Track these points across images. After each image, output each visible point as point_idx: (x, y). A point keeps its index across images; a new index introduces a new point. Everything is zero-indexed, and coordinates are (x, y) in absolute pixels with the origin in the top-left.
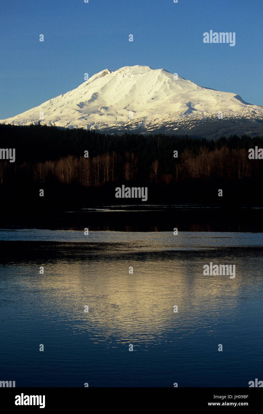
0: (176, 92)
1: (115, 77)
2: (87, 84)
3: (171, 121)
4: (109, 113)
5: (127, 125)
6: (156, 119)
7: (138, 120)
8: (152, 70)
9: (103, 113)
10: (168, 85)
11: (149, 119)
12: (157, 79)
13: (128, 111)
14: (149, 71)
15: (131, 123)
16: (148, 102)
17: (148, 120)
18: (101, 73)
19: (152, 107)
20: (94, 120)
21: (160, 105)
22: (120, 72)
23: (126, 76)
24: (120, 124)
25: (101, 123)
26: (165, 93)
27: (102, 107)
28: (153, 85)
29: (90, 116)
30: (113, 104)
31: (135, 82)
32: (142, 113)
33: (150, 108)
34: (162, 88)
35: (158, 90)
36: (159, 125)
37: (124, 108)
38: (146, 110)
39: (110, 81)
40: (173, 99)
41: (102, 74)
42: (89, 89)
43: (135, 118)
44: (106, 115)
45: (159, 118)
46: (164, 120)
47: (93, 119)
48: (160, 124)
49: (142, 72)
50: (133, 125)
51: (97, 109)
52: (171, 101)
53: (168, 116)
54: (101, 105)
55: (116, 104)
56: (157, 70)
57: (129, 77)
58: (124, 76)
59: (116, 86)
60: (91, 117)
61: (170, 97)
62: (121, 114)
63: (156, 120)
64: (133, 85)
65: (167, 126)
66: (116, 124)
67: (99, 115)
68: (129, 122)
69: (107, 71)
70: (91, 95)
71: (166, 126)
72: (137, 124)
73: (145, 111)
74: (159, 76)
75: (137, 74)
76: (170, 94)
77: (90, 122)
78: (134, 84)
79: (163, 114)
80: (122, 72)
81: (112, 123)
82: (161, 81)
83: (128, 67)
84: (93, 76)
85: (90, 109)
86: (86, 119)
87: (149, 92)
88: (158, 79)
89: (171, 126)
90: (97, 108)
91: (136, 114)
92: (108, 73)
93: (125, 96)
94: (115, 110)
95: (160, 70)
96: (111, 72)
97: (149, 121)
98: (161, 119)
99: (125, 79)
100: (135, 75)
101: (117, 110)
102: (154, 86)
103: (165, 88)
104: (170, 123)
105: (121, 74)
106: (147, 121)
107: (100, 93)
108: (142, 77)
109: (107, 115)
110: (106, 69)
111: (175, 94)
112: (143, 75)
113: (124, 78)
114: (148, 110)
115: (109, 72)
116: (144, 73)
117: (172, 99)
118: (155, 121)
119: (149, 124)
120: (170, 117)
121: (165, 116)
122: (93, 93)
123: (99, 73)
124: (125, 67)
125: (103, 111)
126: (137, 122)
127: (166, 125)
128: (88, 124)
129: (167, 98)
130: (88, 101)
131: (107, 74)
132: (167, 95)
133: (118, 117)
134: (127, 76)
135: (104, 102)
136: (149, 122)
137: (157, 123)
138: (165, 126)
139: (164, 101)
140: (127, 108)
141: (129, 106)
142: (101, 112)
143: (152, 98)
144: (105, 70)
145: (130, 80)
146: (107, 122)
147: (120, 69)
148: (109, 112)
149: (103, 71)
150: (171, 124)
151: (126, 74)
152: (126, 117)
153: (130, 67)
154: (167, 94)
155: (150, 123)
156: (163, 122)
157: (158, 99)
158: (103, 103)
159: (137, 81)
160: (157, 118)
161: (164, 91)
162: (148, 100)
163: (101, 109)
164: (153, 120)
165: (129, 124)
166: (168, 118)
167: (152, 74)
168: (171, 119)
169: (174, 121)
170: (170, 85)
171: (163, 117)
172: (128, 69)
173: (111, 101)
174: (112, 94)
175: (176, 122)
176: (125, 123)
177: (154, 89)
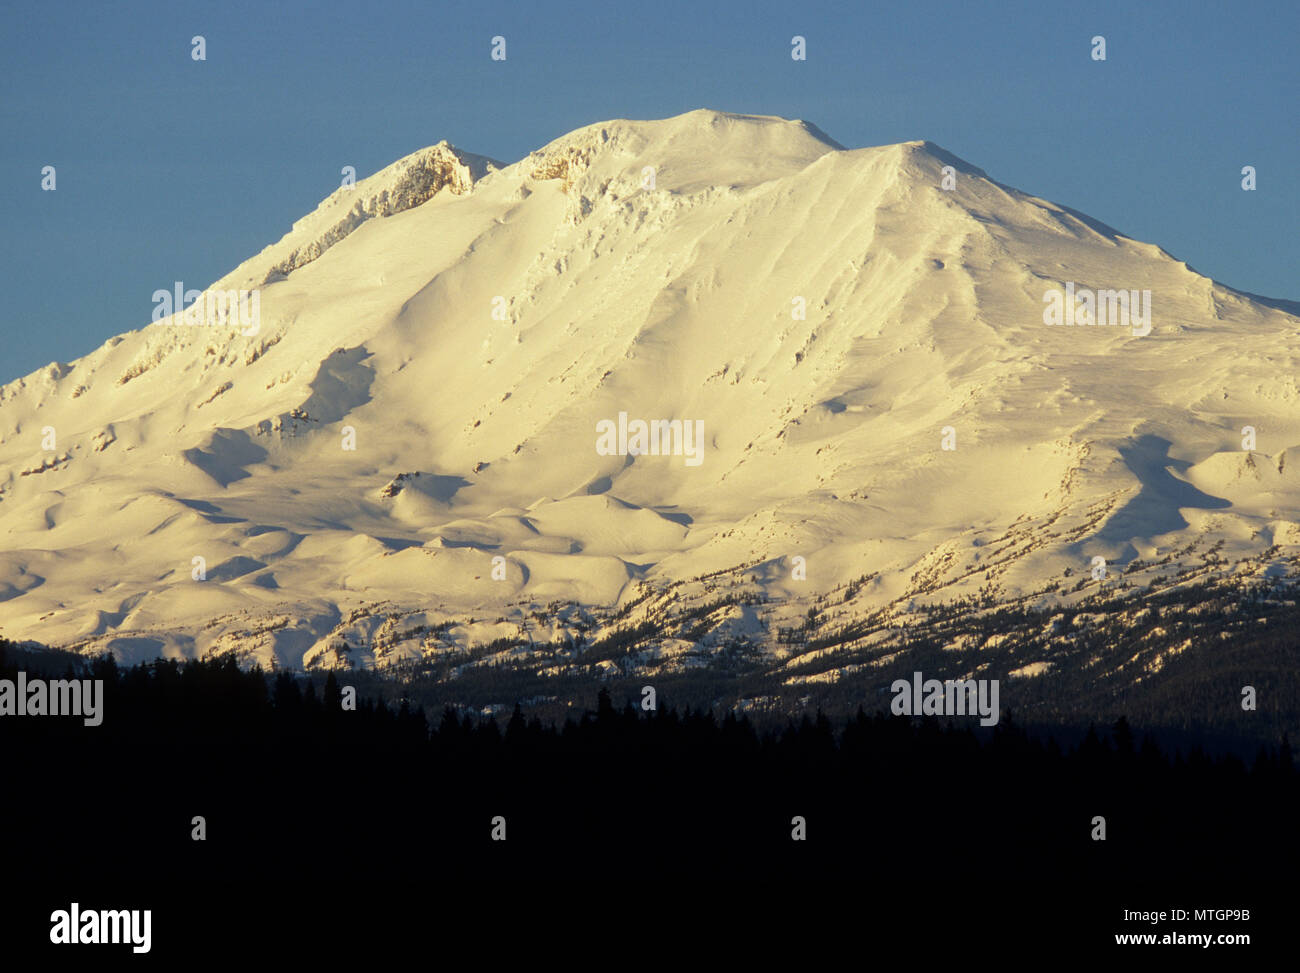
0: (1037, 349)
1: (511, 212)
2: (278, 275)
3: (989, 602)
4: (458, 531)
5: (614, 629)
6: (863, 580)
7: (710, 589)
8: (831, 157)
9: (413, 531)
10: (965, 289)
12: (868, 237)
13: (625, 512)
14: (802, 162)
15: (650, 612)
16: (795, 430)
17: (789, 594)
18: (392, 176)
19: (826, 475)
20: (330, 585)
21: (891, 464)
22: (559, 171)
23: (607, 208)
24: (556, 622)
25: (396, 616)
26: (938, 357)
27: (401, 477)
28: (838, 283)
29: (305, 550)
30: (496, 447)
31: (685, 257)
32: (739, 529)
33: (816, 485)
34: (911, 307)
35: (879, 325)
36: (885, 634)
37: (588, 480)
38: (772, 499)
39: (472, 248)
40: (1010, 409)
41: (405, 187)
42: (294, 316)
43: (687, 575)
44: (437, 543)
45: (891, 570)
46: (928, 587)
47: (324, 578)
48: (900, 622)
49: (741, 171)
50: (669, 630)
51: (362, 491)
52: (991, 426)
53: (963, 555)
54: (392, 461)
55: (519, 448)
56: (876, 154)
57: (635, 219)
58: (587, 206)
59: (524, 296)
60: (313, 563)
61: (984, 392)
62: (564, 538)
63: (864, 588)
64: (663, 281)
65: (959, 643)
66: (524, 628)
67: (379, 544)
68: (628, 608)
69: (448, 156)
70: (310, 370)
71: (948, 647)
72: (696, 623)
73: (767, 515)
74: (885, 209)
75: (699, 186)
76: (982, 361)
77: (298, 607)
78: (677, 274)
79: (923, 536)
80: (576, 171)
81: (485, 614)
82: (901, 253)
83: (626, 124)
84: (328, 201)
85: (295, 492)
86: (268, 583)
87: (799, 350)
88: (883, 230)
89: (993, 641)
90: (360, 483)
91: (695, 533)
92: (450, 181)
93: (597, 381)
94: (512, 505)
95: (896, 153)
96: (478, 174)
97: (801, 601)
98: (902, 585)
99: (598, 231)
100: (685, 200)
101: (531, 499)
102: (846, 291)
103: (935, 313)
104: (980, 614)
105: (565, 191)
106: (783, 602)
107: (385, 350)
108: (742, 218)
109: (446, 543)
110: (436, 143)
111: (1026, 368)
112: (753, 194)
113: (589, 222)
114: (794, 502)
115: (462, 173)
116: (755, 183)
117: (997, 405)
118: (849, 596)
119: (800, 623)
120: (983, 561)
121: (940, 552)
122: (325, 354)
123: (377, 176)
124: (596, 128)
125: (407, 509)
126: (699, 604)
127: (950, 637)
128: (278, 620)
129: (959, 396)
130: (284, 417)
131: (442, 184)
132: (959, 374)
133: (536, 562)
134: (614, 207)
135: (421, 429)
136: (805, 612)
137: (872, 621)
138: (941, 645)
139: (926, 422)
140: (619, 486)
141: (633, 469)
142: (396, 520)
143: (826, 394)
144: (425, 153)
145: (642, 238)
146: (440, 609)
147: (553, 146)
148: (464, 517)
149: (413, 159)
150: (989, 626)
151: (604, 190)
152: (614, 561)
153: (639, 124)
154: (957, 362)
155: (813, 613)
156: (924, 609)
157: (875, 410)
158: (407, 446)
159: (702, 246)
160: (870, 572)
161: (930, 342)
162: (797, 413)
163: (394, 491)
164: (839, 589)
165: (633, 624)
166: (968, 574)
167: (828, 185)
168: (988, 578)
169: (1016, 603)
170: (978, 283)
171: (922, 561)
172: (624, 141)
173: (479, 423)
174: (489, 362)
175: (1030, 607)
176: (600, 616)
177: (845, 322)
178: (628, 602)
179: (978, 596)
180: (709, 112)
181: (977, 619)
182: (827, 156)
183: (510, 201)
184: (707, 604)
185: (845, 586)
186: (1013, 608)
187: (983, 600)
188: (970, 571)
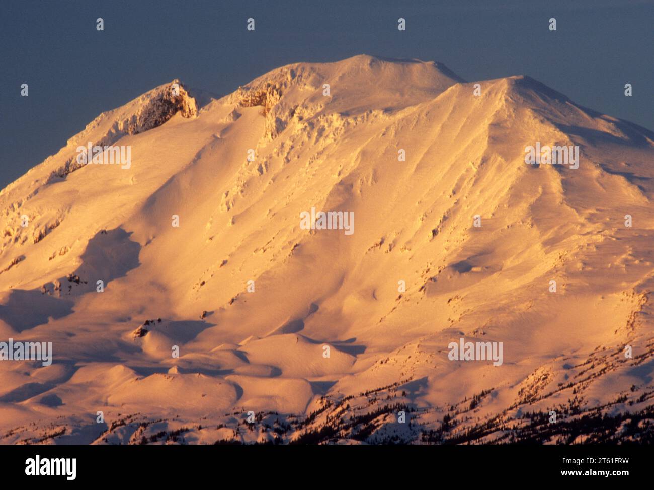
0: (608, 225)
1: (226, 129)
2: (60, 176)
3: (576, 411)
4: (190, 362)
5: (303, 432)
6: (483, 394)
7: (372, 401)
8: (454, 89)
9: (156, 362)
10: (555, 183)
11: (438, 397)
12: (484, 145)
13: (309, 346)
14: (435, 91)
15: (329, 419)
16: (433, 286)
17: (430, 405)
18: (139, 105)
19: (456, 318)
20: (97, 403)
21: (501, 309)
22: (260, 100)
23: (296, 127)
24: (261, 427)
25: (145, 425)
26: (535, 232)
27: (147, 323)
28: (462, 179)
29: (79, 377)
30: (219, 300)
31: (352, 161)
32: (393, 357)
33: (446, 325)
34: (515, 195)
35: (492, 210)
36: (499, 434)
37: (282, 324)
38: (416, 336)
39: (199, 156)
40: (589, 269)
41: (149, 113)
42: (69, 207)
43: (356, 391)
44: (174, 370)
45: (503, 387)
46: (531, 399)
47: (92, 398)
48: (510, 425)
49: (392, 98)
50: (343, 432)
51: (119, 334)
52: (574, 282)
53: (555, 378)
54: (141, 311)
55: (233, 300)
57: (315, 134)
58: (281, 126)
59: (235, 190)
60: (84, 387)
61: (569, 257)
62: (266, 366)
63: (485, 400)
64: (336, 179)
65: (554, 440)
66: (238, 432)
67: (132, 372)
68: (313, 416)
70: (80, 246)
71: (547, 443)
72: (363, 427)
73: (413, 347)
74: (495, 126)
75: (361, 110)
76: (568, 234)
77: (73, 419)
78: (346, 173)
79: (527, 362)
80: (273, 100)
81: (209, 422)
82: (509, 156)
83: (308, 66)
84: (93, 123)
85: (71, 335)
86: (53, 402)
87: (434, 227)
88: (494, 140)
89: (580, 439)
90: (120, 327)
91: (361, 361)
92: (181, 108)
93: (289, 251)
94: (228, 341)
95: (503, 85)
96: (200, 104)
97: (438, 409)
98: (512, 397)
99: (288, 143)
100: (351, 121)
101: (242, 337)
102: (467, 185)
103: (532, 200)
104: (570, 419)
105: (264, 115)
106: (425, 410)
107: (138, 231)
108: (392, 132)
109: (181, 370)
110: (170, 81)
111: (600, 239)
112: (400, 115)
113: (281, 137)
114: (433, 338)
115: (190, 103)
116: (401, 108)
117: (579, 265)
118: (473, 406)
119: (437, 426)
120: (571, 380)
121: (539, 374)
122: (92, 234)
123: (128, 106)
124: (286, 69)
125: (151, 345)
126: (364, 413)
127: (548, 437)
128: (58, 430)
129: (551, 261)
130: (61, 280)
131: (176, 111)
132: (551, 244)
133: (246, 383)
134: (300, 126)
135: (163, 288)
136: (442, 418)
137: (490, 424)
138: (541, 442)
139: (529, 278)
140: (309, 325)
141: (316, 315)
142: (145, 354)
143: (453, 259)
144: (163, 88)
145: (320, 148)
146: (177, 419)
147: (256, 82)
148: (193, 351)
149: (154, 93)
150: (576, 428)
151: (292, 113)
152: (303, 382)
153: (317, 66)
154: (549, 235)
155: (447, 418)
156: (528, 416)
157: (490, 270)
158: (152, 300)
159: (364, 153)
160: (487, 388)
161: (529, 220)
162: (434, 273)
163: (143, 333)
164: (466, 401)
165: (316, 428)
166: (560, 390)
167: (454, 108)
168: (575, 392)
169: (596, 411)
170: (564, 178)
171: (525, 380)
172: (306, 78)
173: (204, 283)
174: (211, 239)
175: (606, 414)
176: (293, 423)
177: (468, 207)
178: (313, 412)
179: (568, 406)
180: (367, 56)
181: (568, 423)
182: (453, 87)
183: (225, 123)
184: (370, 413)
185: (471, 399)
186: (593, 415)
187: (572, 409)
188: (561, 387)
